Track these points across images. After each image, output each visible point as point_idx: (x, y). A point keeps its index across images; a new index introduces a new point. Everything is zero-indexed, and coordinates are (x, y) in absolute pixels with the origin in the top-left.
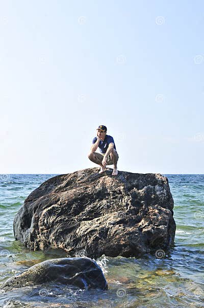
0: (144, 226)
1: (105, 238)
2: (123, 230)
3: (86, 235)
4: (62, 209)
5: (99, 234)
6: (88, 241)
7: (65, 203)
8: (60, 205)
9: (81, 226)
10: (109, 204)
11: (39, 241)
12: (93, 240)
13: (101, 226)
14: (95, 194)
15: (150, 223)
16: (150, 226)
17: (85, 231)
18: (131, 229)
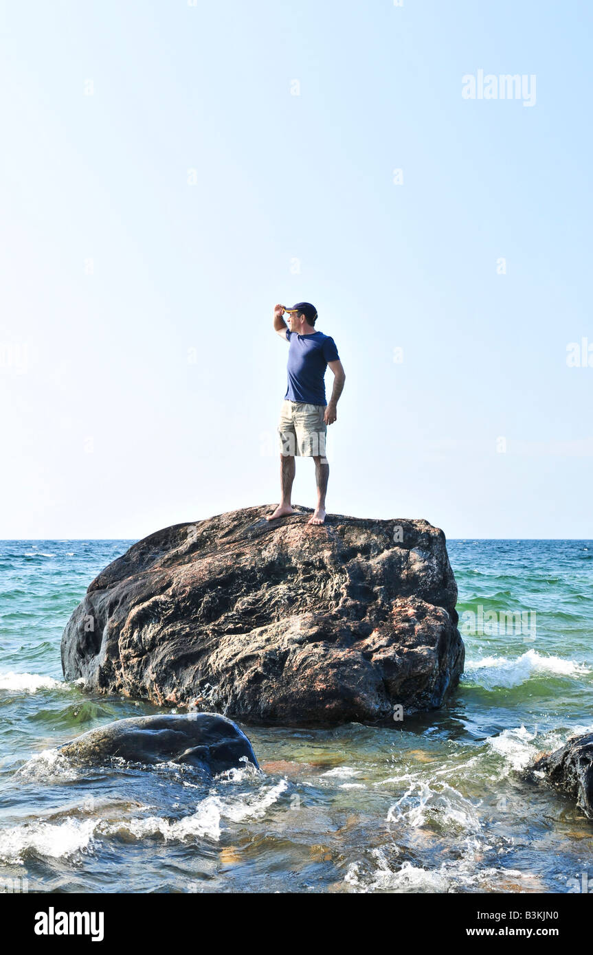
0: (377, 646)
1: (277, 675)
2: (324, 656)
3: (233, 668)
4: (177, 606)
5: (265, 665)
6: (236, 683)
7: (184, 592)
8: (174, 596)
9: (221, 647)
10: (293, 594)
11: (121, 686)
12: (249, 681)
13: (268, 648)
14: (260, 570)
15: (394, 639)
16: (392, 647)
17: (230, 660)
18: (341, 654)
